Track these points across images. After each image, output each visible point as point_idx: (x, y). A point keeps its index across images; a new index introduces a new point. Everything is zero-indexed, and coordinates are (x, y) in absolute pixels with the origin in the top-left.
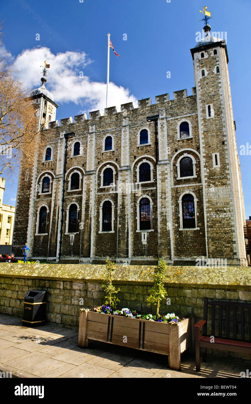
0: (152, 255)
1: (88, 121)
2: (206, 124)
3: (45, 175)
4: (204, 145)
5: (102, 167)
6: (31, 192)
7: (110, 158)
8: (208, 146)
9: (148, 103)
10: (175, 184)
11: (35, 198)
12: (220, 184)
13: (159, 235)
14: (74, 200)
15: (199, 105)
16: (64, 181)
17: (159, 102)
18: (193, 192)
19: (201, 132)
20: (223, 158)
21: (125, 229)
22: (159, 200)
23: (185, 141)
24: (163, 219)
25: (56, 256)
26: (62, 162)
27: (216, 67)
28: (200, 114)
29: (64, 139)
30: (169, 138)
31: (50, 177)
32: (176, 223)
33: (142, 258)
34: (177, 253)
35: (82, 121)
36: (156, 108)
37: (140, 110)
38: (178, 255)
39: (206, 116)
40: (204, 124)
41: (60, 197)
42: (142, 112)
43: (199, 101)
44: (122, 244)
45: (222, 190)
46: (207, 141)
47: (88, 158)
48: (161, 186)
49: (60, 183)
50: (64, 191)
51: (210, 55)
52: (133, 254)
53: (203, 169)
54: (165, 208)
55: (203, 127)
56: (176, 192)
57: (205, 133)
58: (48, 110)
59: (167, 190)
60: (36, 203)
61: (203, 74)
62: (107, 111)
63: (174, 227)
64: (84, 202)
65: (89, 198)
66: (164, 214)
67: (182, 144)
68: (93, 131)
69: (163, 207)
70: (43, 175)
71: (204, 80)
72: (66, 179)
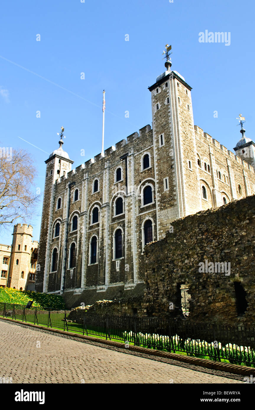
0: (122, 281)
1: (84, 170)
2: (160, 152)
3: (57, 222)
4: (158, 172)
5: (92, 207)
6: (47, 237)
7: (97, 199)
8: (160, 172)
9: (122, 145)
10: (140, 212)
11: (51, 242)
12: (169, 205)
13: (126, 261)
14: (74, 239)
15: (155, 136)
16: (68, 224)
17: (129, 142)
18: (152, 217)
19: (155, 160)
20: (171, 181)
21: (103, 260)
22: (126, 229)
23: (146, 171)
24: (128, 246)
25: (60, 290)
26: (67, 209)
27: (166, 98)
28: (155, 145)
29: (68, 189)
30: (135, 172)
31: (60, 223)
32: (139, 249)
33: (115, 284)
34: (140, 276)
35: (81, 170)
36: (127, 147)
37: (117, 152)
38: (141, 278)
39: (159, 145)
40: (158, 153)
41: (64, 239)
42: (118, 153)
43: (154, 133)
44: (101, 273)
45: (170, 211)
46: (159, 168)
47: (82, 202)
48: (127, 216)
49: (64, 226)
50: (67, 233)
51: (162, 89)
52: (110, 281)
53: (157, 194)
54: (130, 235)
55: (157, 156)
56: (140, 220)
57: (159, 161)
58: (62, 167)
59: (131, 219)
60: (51, 246)
61: (158, 108)
62: (96, 158)
63: (138, 252)
64: (78, 239)
65: (81, 235)
66: (129, 241)
67: (144, 175)
68: (86, 178)
69: (129, 234)
70: (56, 221)
71: (158, 113)
72: (69, 222)
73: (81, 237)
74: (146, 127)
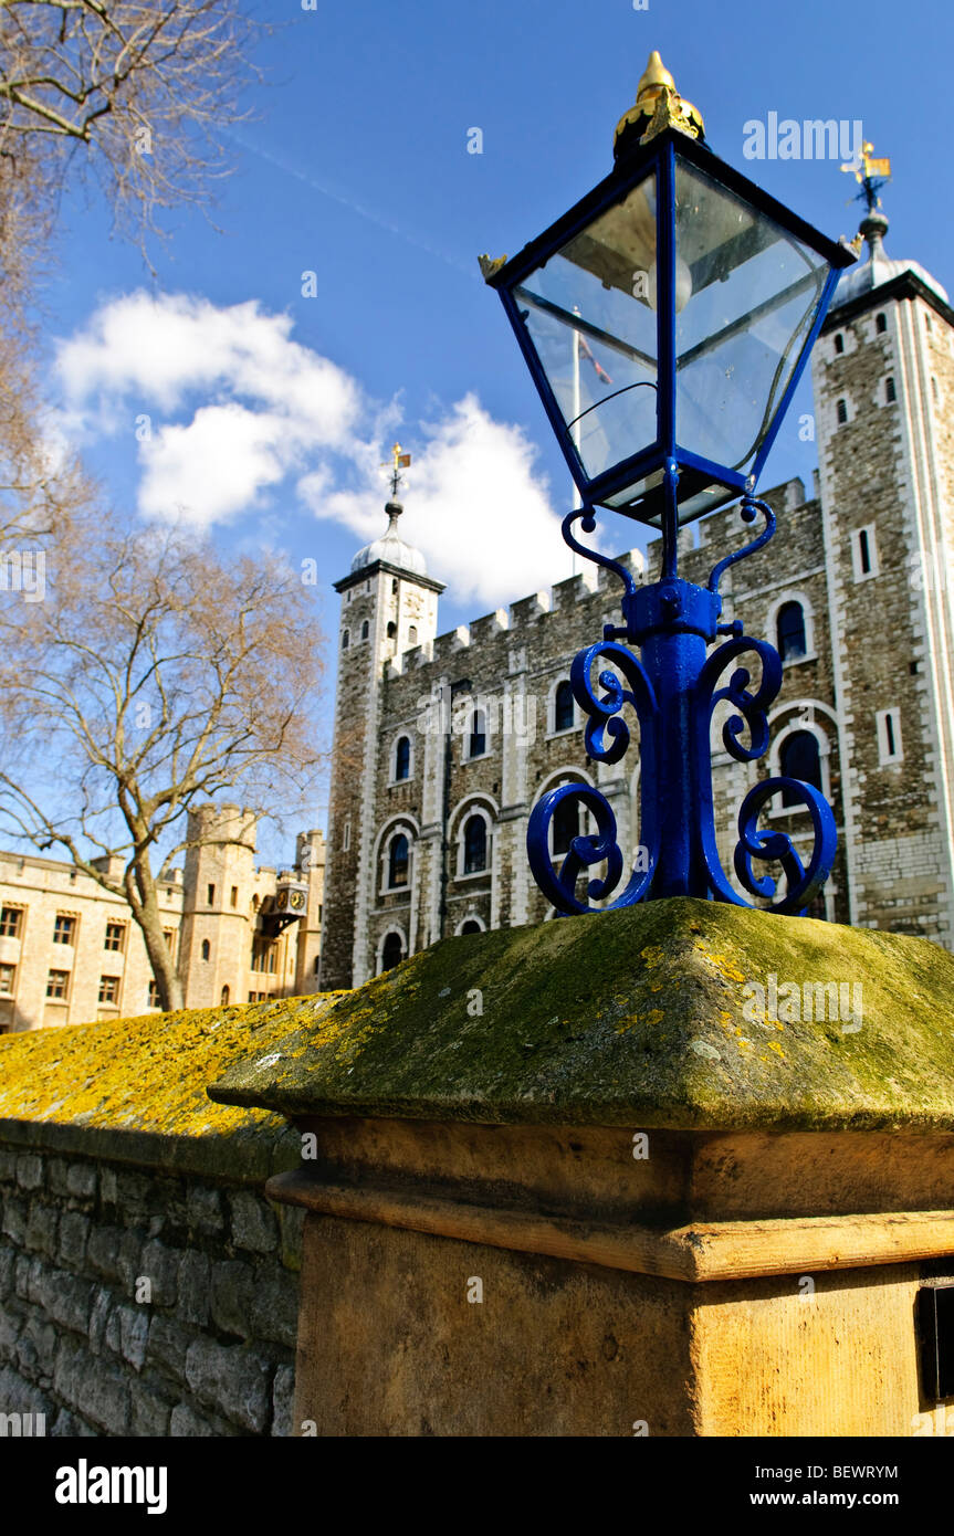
1: (506, 633)
2: (856, 601)
3: (394, 829)
4: (849, 684)
5: (548, 790)
6: (358, 888)
7: (571, 759)
8: (863, 685)
11: (371, 906)
12: (903, 824)
14: (472, 907)
15: (831, 533)
16: (444, 847)
17: (710, 541)
19: (837, 634)
20: (913, 724)
23: (793, 671)
26: (439, 783)
27: (882, 380)
28: (832, 566)
31: (408, 835)
35: (492, 635)
36: (700, 562)
37: (655, 577)
39: (852, 572)
40: (848, 604)
41: (433, 901)
43: (828, 520)
45: (910, 849)
46: (857, 667)
47: (506, 764)
49: (431, 852)
50: (444, 878)
51: (861, 338)
53: (848, 773)
55: (843, 615)
56: (766, 865)
57: (852, 637)
58: (404, 609)
60: (373, 921)
61: (842, 416)
62: (559, 594)
64: (495, 912)
65: (509, 898)
68: (520, 668)
70: (391, 827)
71: (846, 438)
72: (449, 837)
73: (509, 906)
74: (784, 487)
